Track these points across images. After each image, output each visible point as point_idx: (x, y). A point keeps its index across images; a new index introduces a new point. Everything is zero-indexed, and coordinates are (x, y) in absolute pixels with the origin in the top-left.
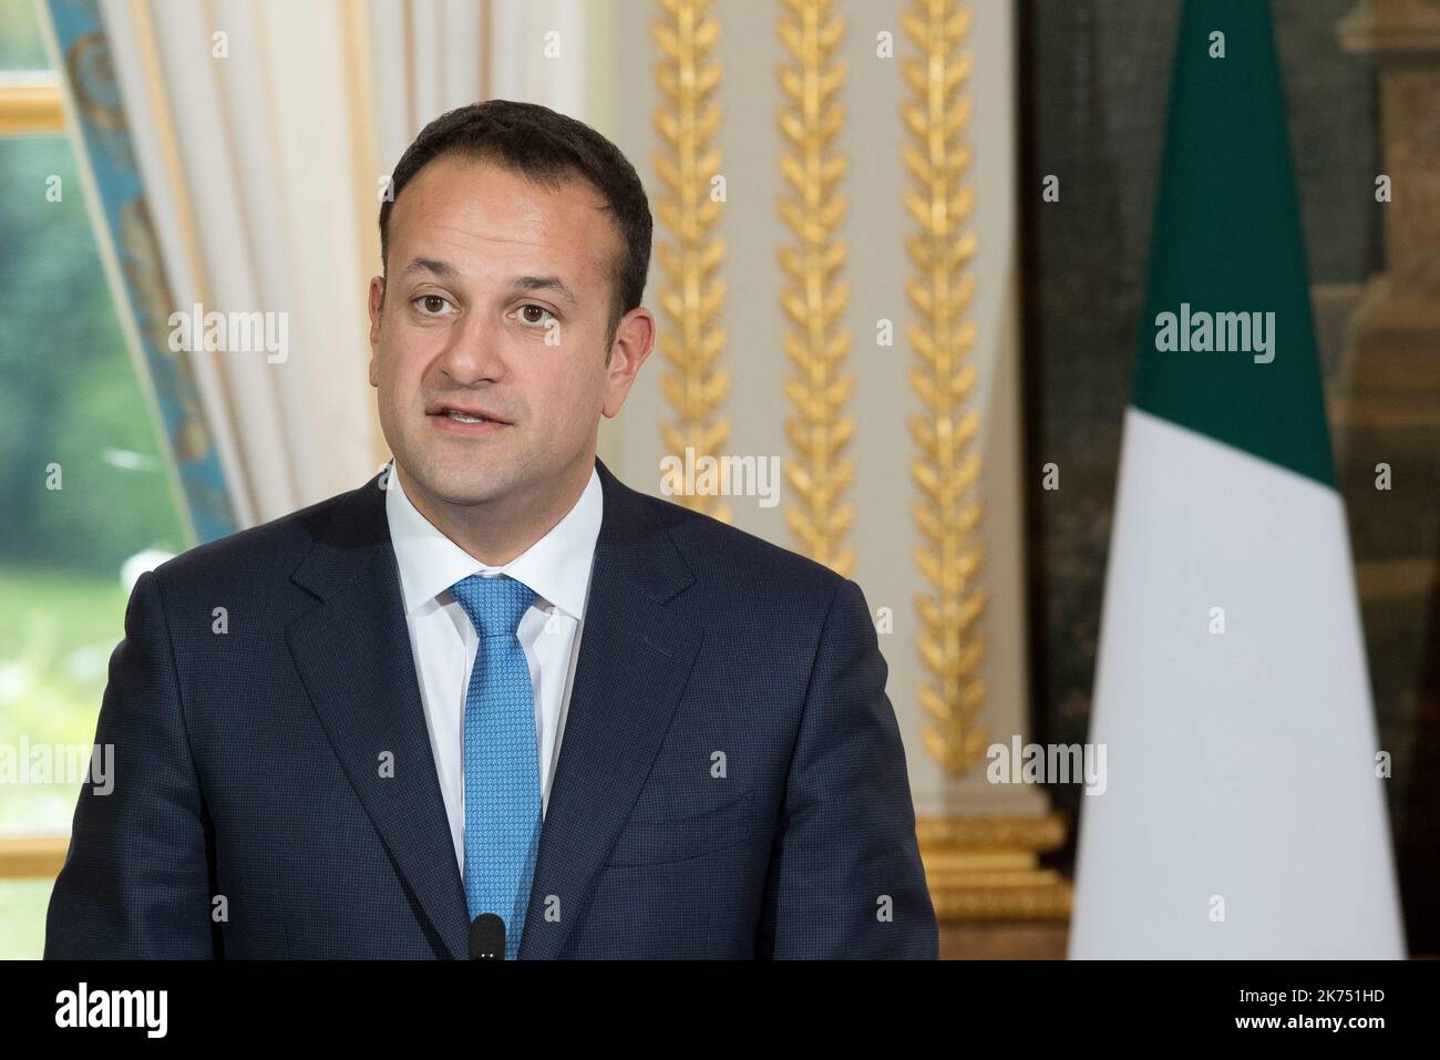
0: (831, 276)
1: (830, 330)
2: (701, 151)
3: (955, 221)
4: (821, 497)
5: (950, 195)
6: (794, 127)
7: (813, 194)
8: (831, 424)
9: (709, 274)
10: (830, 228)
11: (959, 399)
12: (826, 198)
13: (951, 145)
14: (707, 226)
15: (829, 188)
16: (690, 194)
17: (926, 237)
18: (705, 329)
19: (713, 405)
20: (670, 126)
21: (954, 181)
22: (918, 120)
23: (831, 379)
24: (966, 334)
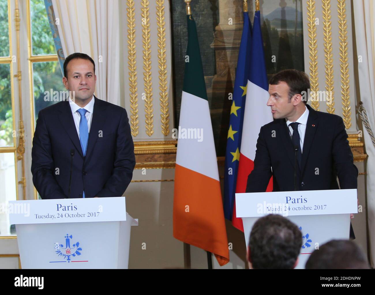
0: (150, 75)
1: (150, 82)
2: (134, 61)
3: (165, 69)
4: (149, 102)
5: (164, 66)
6: (145, 58)
7: (147, 66)
8: (150, 94)
9: (135, 76)
10: (149, 70)
11: (165, 90)
12: (149, 66)
13: (164, 60)
14: (134, 70)
15: (149, 65)
16: (132, 66)
17: (161, 71)
18: (134, 82)
19: (136, 92)
20: (130, 58)
21: (164, 63)
22: (160, 57)
23: (150, 88)
24: (166, 82)
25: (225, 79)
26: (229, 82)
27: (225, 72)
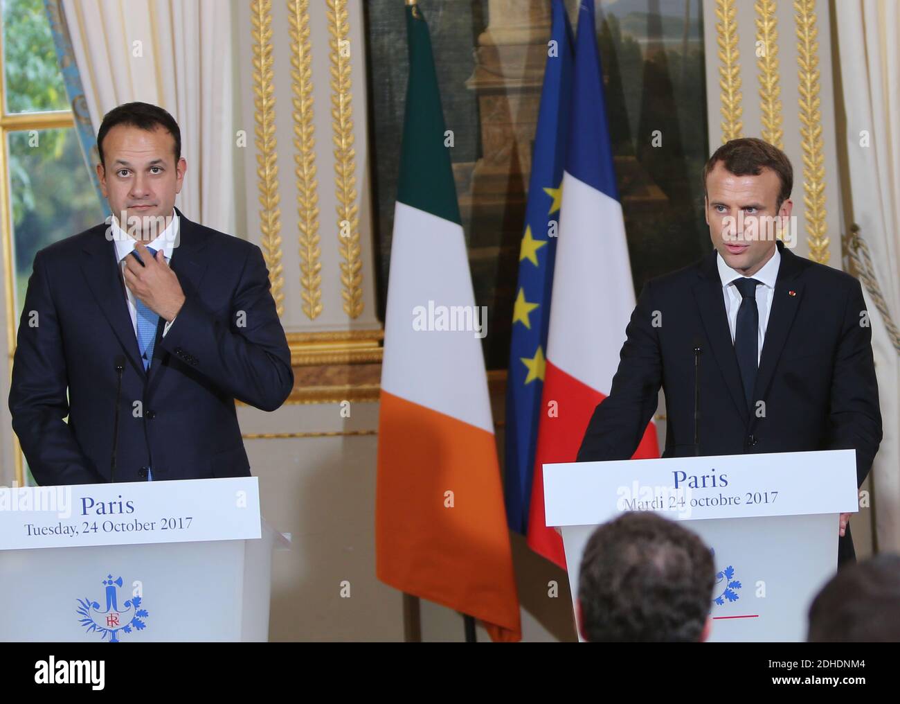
0: (311, 163)
1: (311, 180)
2: (269, 125)
3: (349, 145)
4: (309, 232)
5: (347, 137)
6: (298, 117)
7: (304, 138)
8: (312, 210)
9: (273, 163)
10: (310, 148)
11: (352, 200)
12: (308, 139)
13: (347, 121)
14: (272, 149)
15: (309, 136)
16: (266, 139)
17: (340, 150)
18: (272, 181)
19: (275, 205)
20: (259, 118)
21: (348, 132)
22: (336, 114)
23: (312, 196)
24: (353, 180)
25: (505, 170)
26: (515, 177)
27: (505, 151)
